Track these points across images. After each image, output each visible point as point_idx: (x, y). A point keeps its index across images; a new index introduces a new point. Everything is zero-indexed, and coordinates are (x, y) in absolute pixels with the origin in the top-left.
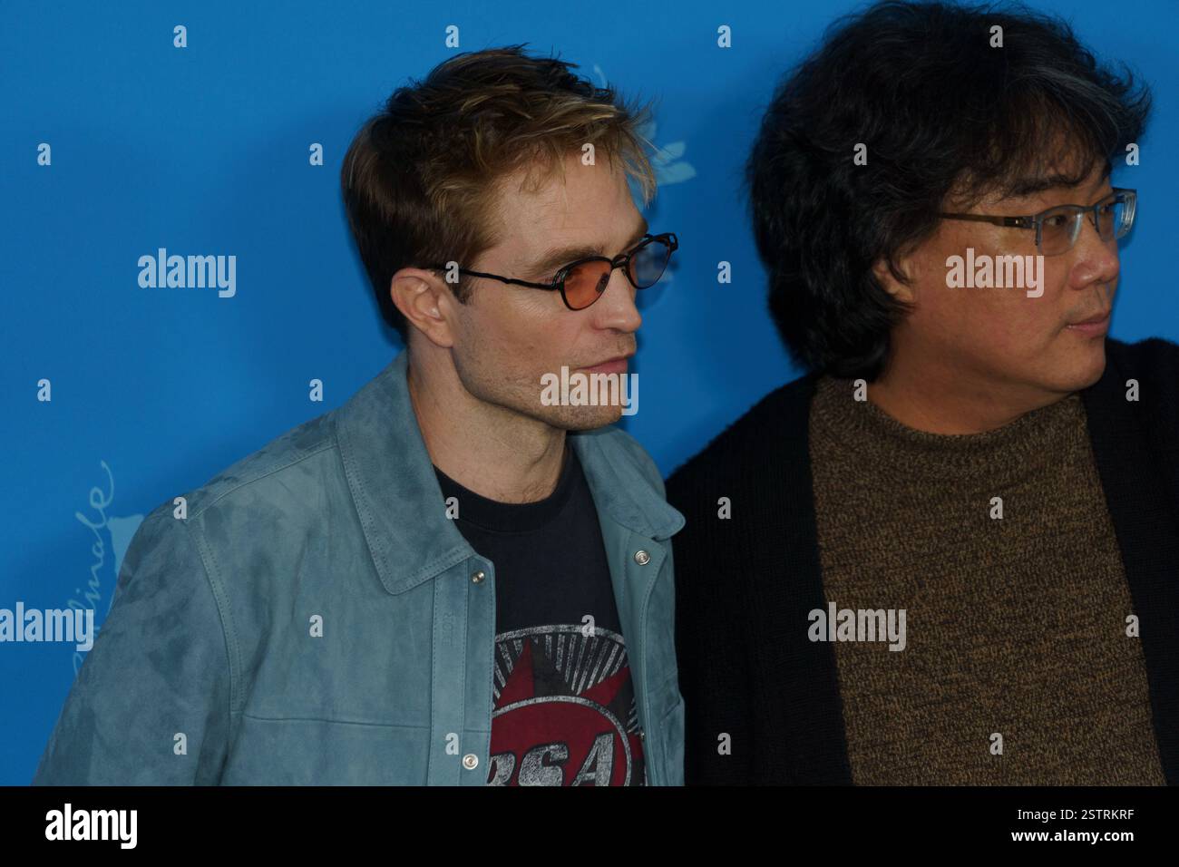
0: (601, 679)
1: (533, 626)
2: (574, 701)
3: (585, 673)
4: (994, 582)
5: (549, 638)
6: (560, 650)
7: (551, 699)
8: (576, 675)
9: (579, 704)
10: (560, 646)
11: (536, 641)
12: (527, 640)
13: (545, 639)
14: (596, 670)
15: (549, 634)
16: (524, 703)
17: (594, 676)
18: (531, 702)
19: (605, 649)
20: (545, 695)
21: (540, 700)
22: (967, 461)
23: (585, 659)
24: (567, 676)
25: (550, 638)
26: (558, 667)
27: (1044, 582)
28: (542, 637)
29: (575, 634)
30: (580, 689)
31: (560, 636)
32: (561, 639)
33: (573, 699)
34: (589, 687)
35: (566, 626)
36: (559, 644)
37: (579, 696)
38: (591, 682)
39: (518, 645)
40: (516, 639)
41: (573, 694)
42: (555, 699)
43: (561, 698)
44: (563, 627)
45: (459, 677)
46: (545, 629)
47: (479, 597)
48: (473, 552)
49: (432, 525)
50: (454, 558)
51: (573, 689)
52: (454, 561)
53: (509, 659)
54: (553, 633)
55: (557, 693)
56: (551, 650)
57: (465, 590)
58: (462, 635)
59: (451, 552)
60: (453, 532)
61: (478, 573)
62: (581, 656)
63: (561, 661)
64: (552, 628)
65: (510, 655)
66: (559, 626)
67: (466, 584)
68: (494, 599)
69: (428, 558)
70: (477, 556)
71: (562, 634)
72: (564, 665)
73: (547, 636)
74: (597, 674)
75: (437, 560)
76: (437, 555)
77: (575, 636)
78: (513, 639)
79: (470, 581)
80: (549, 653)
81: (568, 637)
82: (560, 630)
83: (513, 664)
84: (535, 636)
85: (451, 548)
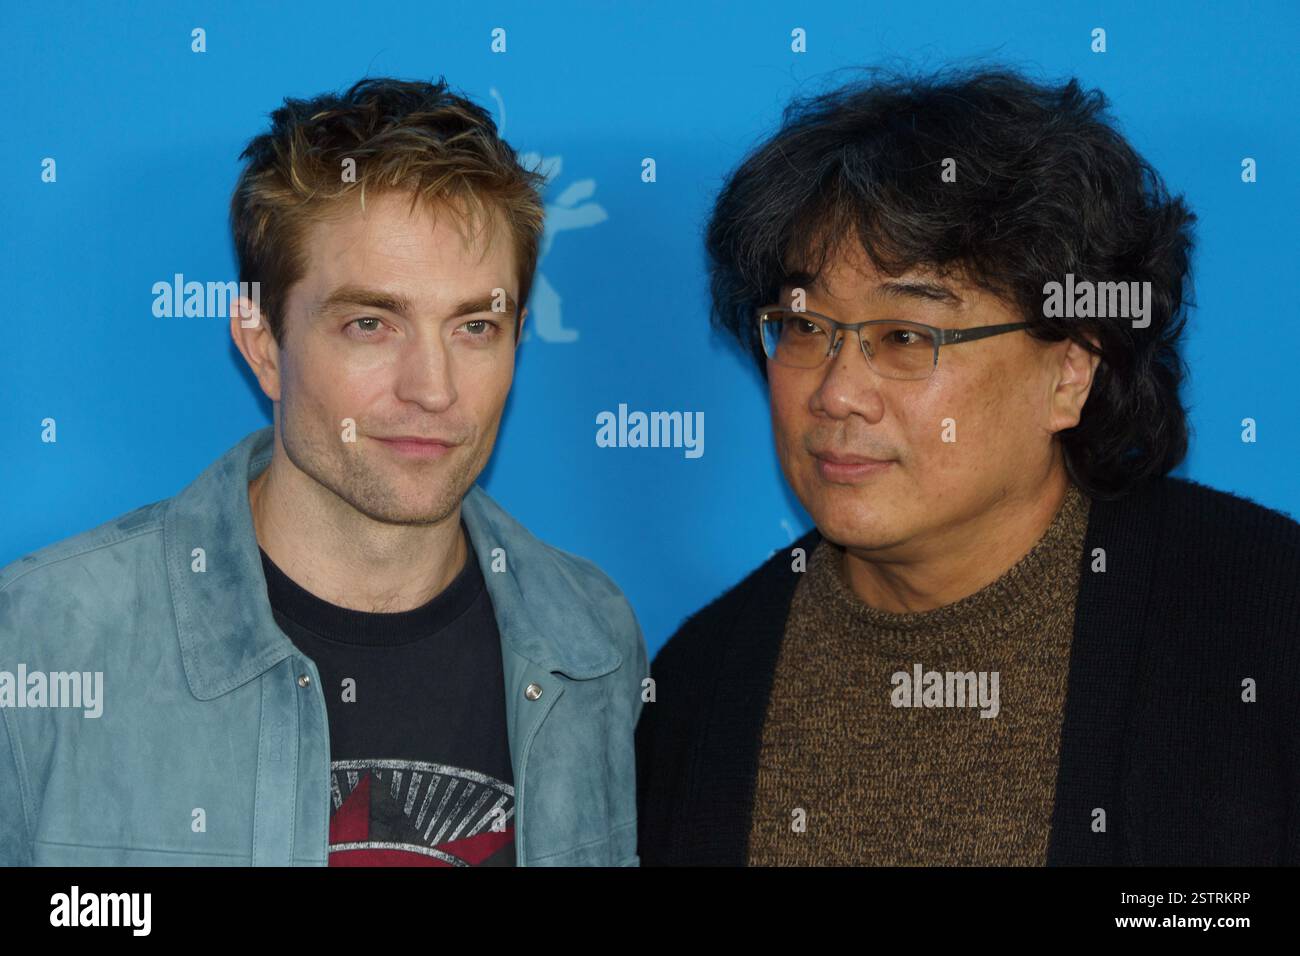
0: (473, 832)
1: (377, 758)
2: (425, 853)
3: (448, 822)
4: (925, 793)
5: (398, 776)
6: (413, 791)
7: (391, 846)
8: (433, 822)
9: (432, 857)
10: (414, 786)
11: (379, 776)
12: (366, 775)
13: (393, 775)
14: (466, 821)
15: (399, 770)
16: (352, 846)
17: (461, 827)
18: (362, 846)
19: (484, 799)
20: (384, 841)
21: (375, 845)
22: (913, 638)
23: (451, 805)
24: (419, 824)
25: (400, 775)
26: (408, 810)
27: (974, 805)
28: (388, 773)
29: (439, 775)
30: (437, 840)
31: (415, 774)
32: (416, 778)
33: (424, 850)
34: (451, 839)
35: (425, 764)
36: (412, 783)
37: (435, 847)
38: (455, 834)
39: (353, 779)
40: (351, 770)
41: (427, 844)
42: (398, 846)
43: (407, 847)
44: (423, 765)
45: (288, 798)
46: (392, 763)
47: (308, 703)
48: (295, 650)
49: (248, 619)
50: (270, 658)
51: (426, 838)
52: (271, 661)
53: (338, 792)
54: (405, 769)
55: (401, 840)
56: (398, 790)
57: (294, 696)
58: (293, 748)
59: (267, 650)
60: (270, 628)
61: (303, 676)
62: (445, 800)
63: (412, 803)
64: (403, 764)
65: (340, 788)
66: (417, 763)
67: (294, 689)
68: (324, 706)
69: (244, 658)
70: (301, 656)
71: (419, 772)
72: (416, 809)
73: (395, 773)
74: (466, 826)
75: (253, 660)
76: (253, 654)
77: (438, 778)
78: (347, 770)
79: (297, 685)
80: (395, 792)
81: (427, 777)
82: (417, 768)
83: (343, 799)
84: (379, 770)
85: (266, 645)
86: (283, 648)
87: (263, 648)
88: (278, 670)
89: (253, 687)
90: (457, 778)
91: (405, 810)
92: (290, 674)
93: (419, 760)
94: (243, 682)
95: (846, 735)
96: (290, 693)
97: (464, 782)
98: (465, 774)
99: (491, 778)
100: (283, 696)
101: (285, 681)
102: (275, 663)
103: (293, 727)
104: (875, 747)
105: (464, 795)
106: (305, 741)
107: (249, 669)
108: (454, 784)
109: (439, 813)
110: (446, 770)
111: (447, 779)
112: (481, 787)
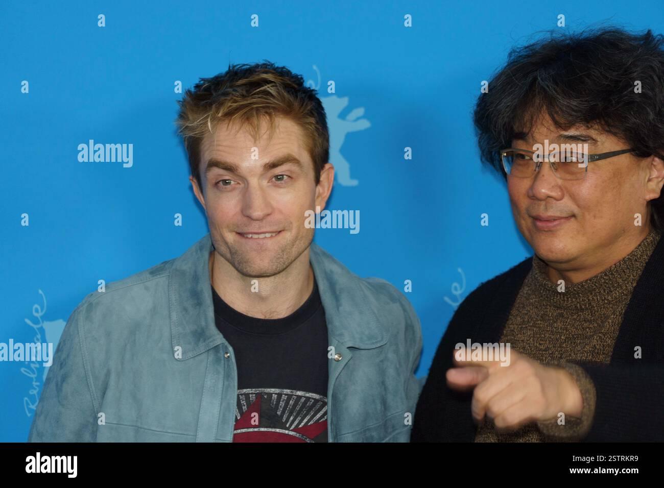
0: (311, 422)
1: (265, 388)
2: (287, 433)
3: (299, 418)
5: (275, 396)
6: (282, 404)
7: (270, 430)
8: (292, 418)
9: (290, 435)
10: (283, 401)
11: (266, 397)
12: (259, 395)
13: (272, 396)
14: (308, 417)
15: (276, 394)
16: (251, 430)
17: (305, 420)
18: (256, 430)
19: (318, 406)
20: (267, 427)
21: (262, 430)
23: (301, 410)
24: (284, 419)
25: (276, 396)
26: (279, 413)
28: (270, 395)
29: (296, 395)
30: (293, 427)
31: (283, 395)
32: (284, 397)
33: (287, 432)
34: (300, 426)
35: (289, 391)
36: (282, 400)
37: (292, 430)
38: (303, 424)
39: (253, 397)
40: (252, 393)
41: (288, 429)
42: (273, 430)
43: (278, 430)
44: (288, 391)
45: (216, 409)
46: (272, 390)
47: (228, 366)
48: (224, 341)
49: (203, 324)
50: (211, 344)
51: (287, 426)
52: (212, 345)
53: (245, 404)
54: (279, 393)
55: (275, 427)
56: (275, 403)
57: (223, 362)
58: (220, 386)
59: (211, 340)
60: (213, 329)
61: (227, 353)
62: (298, 408)
63: (281, 409)
64: (277, 391)
65: (246, 402)
66: (284, 390)
67: (222, 358)
68: (235, 368)
69: (200, 343)
70: (226, 343)
71: (286, 395)
72: (283, 412)
73: (273, 395)
74: (309, 420)
75: (204, 344)
76: (204, 341)
77: (295, 397)
78: (250, 393)
79: (224, 356)
80: (273, 404)
81: (290, 397)
82: (285, 393)
83: (247, 407)
84: (266, 393)
85: (210, 337)
86: (219, 339)
87: (209, 339)
88: (216, 348)
89: (204, 356)
90: (305, 397)
91: (278, 413)
92: (221, 351)
93: (286, 388)
94: (201, 353)
95: (534, 344)
96: (221, 360)
97: (308, 399)
98: (308, 395)
99: (321, 396)
100: (218, 360)
101: (219, 355)
102: (214, 346)
103: (221, 376)
104: (545, 350)
105: (308, 405)
106: (226, 383)
107: (202, 347)
108: (303, 400)
109: (295, 414)
110: (299, 393)
111: (299, 397)
112: (316, 401)
